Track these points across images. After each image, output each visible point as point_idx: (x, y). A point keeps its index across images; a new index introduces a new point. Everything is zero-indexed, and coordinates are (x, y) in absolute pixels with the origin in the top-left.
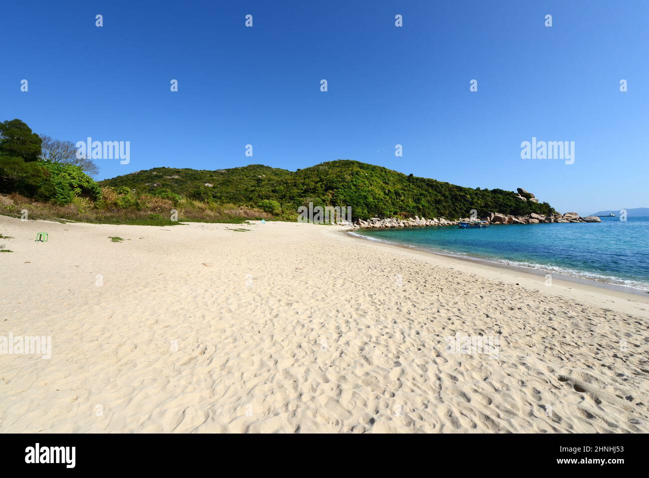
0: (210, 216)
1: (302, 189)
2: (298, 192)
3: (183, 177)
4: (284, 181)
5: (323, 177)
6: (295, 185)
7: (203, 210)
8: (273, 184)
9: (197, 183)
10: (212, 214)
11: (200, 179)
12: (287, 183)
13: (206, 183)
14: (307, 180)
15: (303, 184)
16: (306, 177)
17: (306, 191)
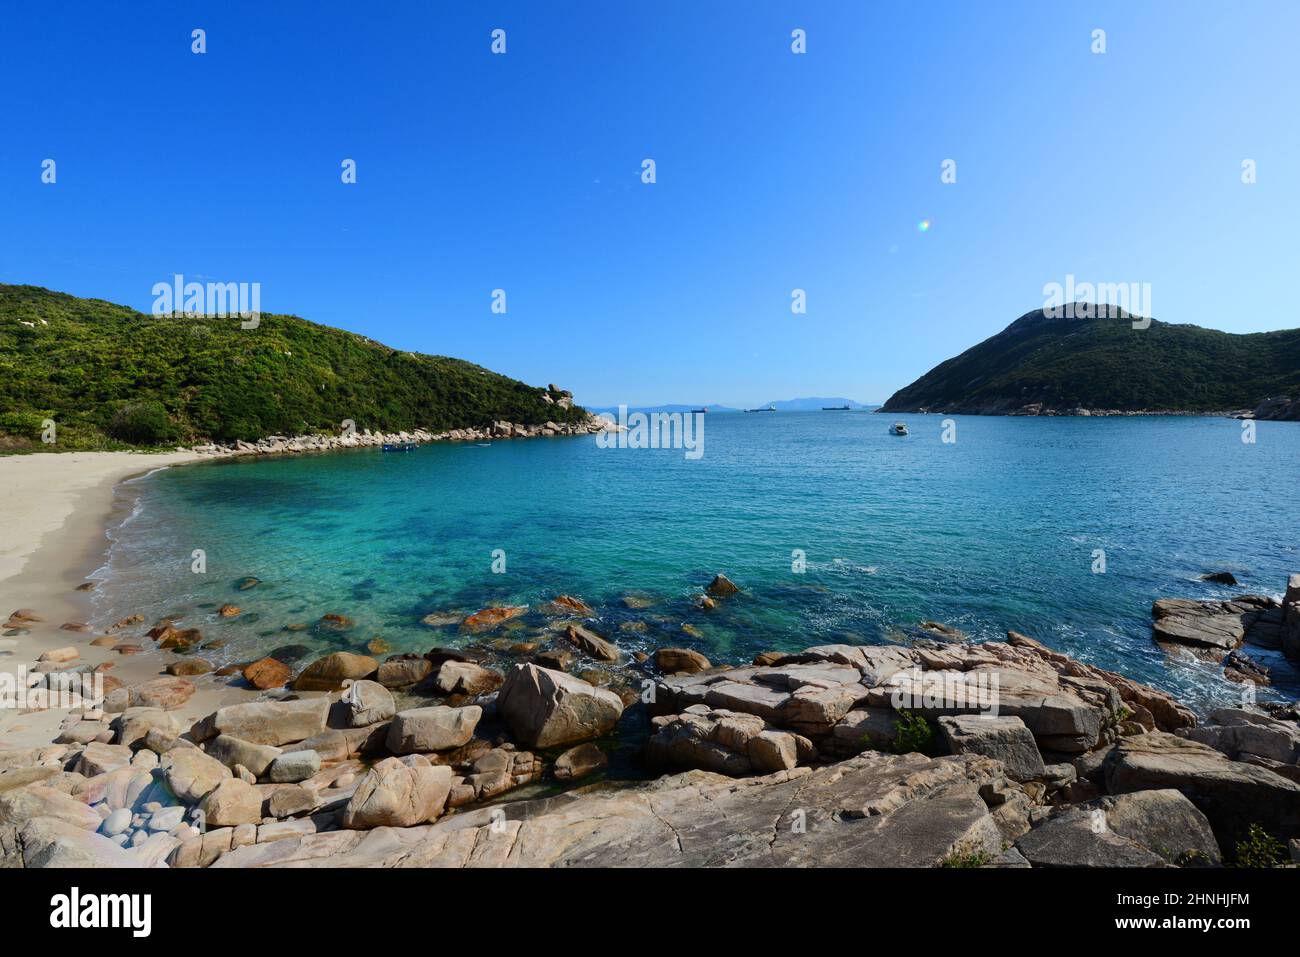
1: (133, 378)
2: (121, 385)
15: (140, 365)
16: (149, 348)
17: (139, 383)
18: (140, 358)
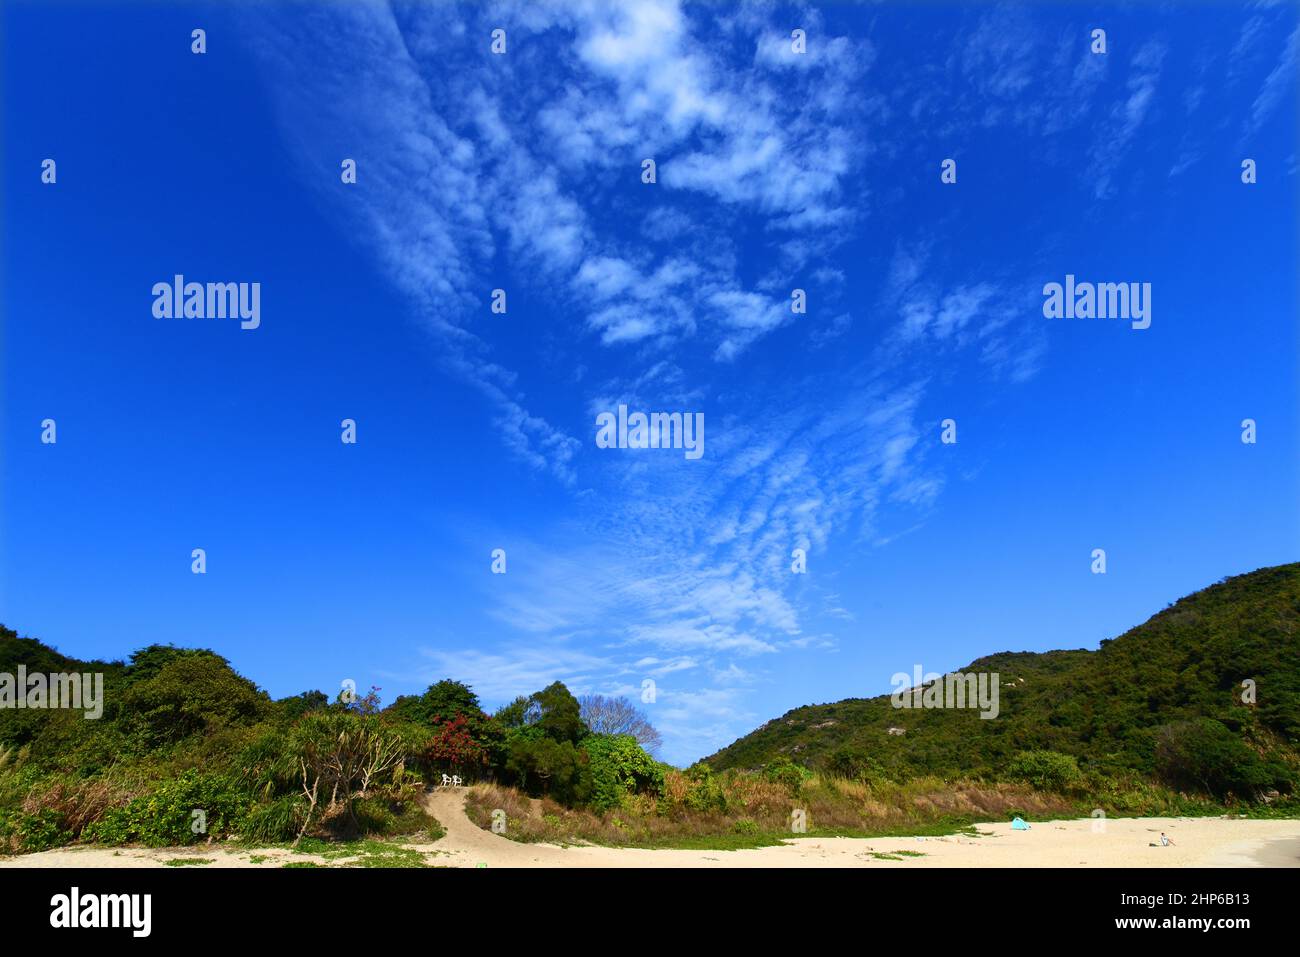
0: (873, 818)
1: (1142, 700)
2: (1132, 712)
3: (843, 722)
4: (1074, 683)
5: (1196, 646)
6: (1114, 692)
7: (860, 801)
8: (1047, 700)
9: (871, 731)
10: (882, 811)
11: (874, 720)
12: (1085, 689)
13: (888, 727)
14: (1146, 665)
15: (1137, 680)
16: (1136, 657)
17: (1154, 704)
18: (1132, 672)
